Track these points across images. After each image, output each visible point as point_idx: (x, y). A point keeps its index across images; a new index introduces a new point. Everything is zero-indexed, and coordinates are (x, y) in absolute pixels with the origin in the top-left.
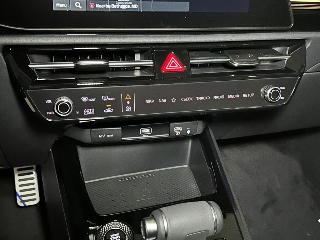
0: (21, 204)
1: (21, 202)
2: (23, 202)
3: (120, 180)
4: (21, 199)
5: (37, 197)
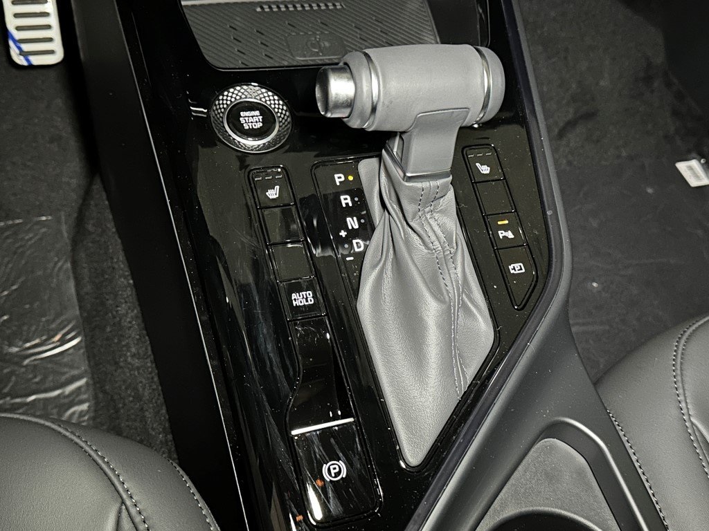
0: (21, 61)
1: (20, 54)
2: (25, 54)
3: (259, 9)
4: (19, 48)
5: (57, 46)
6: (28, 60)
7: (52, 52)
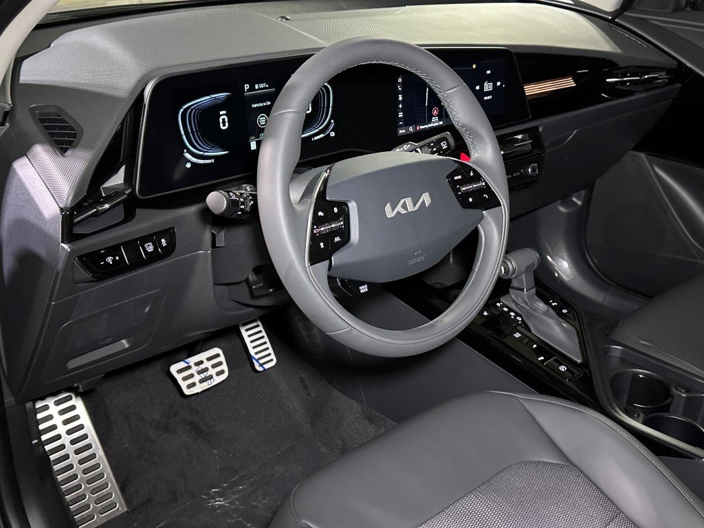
0: (260, 369)
1: (259, 366)
4: (258, 363)
5: (273, 357)
6: (263, 367)
7: (272, 360)
